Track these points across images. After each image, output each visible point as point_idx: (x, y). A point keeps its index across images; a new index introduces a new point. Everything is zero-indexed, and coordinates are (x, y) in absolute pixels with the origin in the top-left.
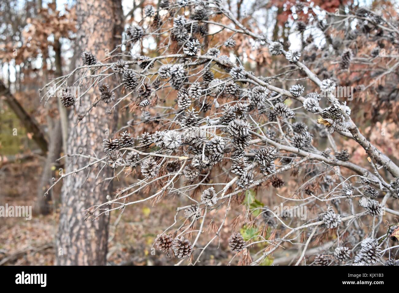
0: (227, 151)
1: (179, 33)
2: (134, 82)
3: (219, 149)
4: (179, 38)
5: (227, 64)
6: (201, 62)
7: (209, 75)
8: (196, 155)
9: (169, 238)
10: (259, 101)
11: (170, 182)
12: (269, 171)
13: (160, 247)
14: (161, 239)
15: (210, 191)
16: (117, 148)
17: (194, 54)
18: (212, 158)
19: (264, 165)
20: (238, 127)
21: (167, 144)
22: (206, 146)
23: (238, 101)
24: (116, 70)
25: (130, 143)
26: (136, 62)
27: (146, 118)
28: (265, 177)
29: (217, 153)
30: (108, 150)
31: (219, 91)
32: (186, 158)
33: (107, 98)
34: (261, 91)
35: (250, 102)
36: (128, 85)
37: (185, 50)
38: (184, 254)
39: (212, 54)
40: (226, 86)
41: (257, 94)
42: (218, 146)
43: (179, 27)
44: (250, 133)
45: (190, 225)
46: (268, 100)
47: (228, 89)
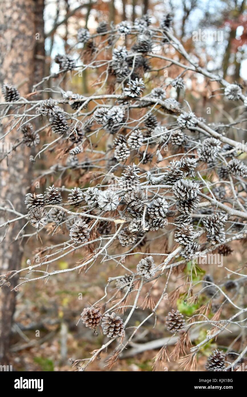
0: (170, 215)
1: (119, 67)
2: (64, 125)
3: (162, 213)
4: (119, 73)
5: (175, 109)
6: (143, 105)
7: (152, 121)
8: (135, 219)
9: (97, 313)
10: (210, 156)
11: (103, 250)
12: (218, 240)
13: (87, 323)
14: (88, 314)
15: (148, 261)
16: (42, 205)
17: (136, 96)
18: (152, 223)
19: (213, 233)
20: (185, 189)
21: (101, 205)
22: (147, 209)
23: (185, 154)
24: (43, 111)
25: (57, 200)
26: (66, 101)
27: (73, 164)
28: (213, 247)
29: (158, 218)
30: (31, 206)
31: (164, 141)
32: (122, 222)
33: (30, 141)
34: (213, 145)
35: (200, 156)
36: (56, 129)
37: (126, 91)
38: (114, 334)
39: (157, 95)
40: (172, 136)
41: (209, 148)
42: (161, 209)
43: (119, 60)
44: (198, 195)
45: (123, 299)
46: (220, 154)
47: (174, 139)
